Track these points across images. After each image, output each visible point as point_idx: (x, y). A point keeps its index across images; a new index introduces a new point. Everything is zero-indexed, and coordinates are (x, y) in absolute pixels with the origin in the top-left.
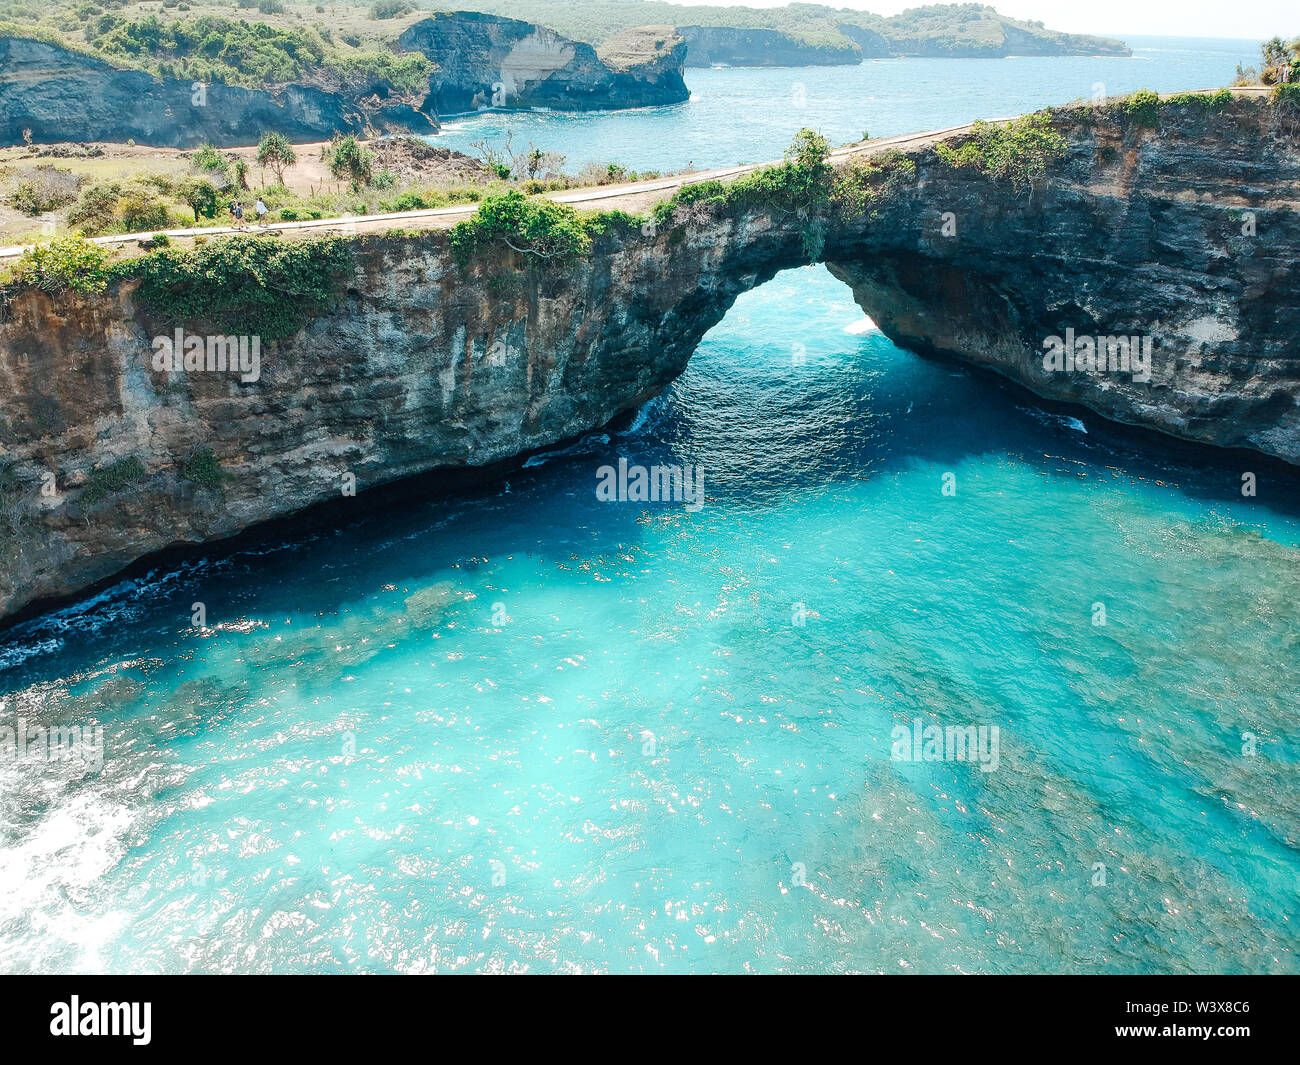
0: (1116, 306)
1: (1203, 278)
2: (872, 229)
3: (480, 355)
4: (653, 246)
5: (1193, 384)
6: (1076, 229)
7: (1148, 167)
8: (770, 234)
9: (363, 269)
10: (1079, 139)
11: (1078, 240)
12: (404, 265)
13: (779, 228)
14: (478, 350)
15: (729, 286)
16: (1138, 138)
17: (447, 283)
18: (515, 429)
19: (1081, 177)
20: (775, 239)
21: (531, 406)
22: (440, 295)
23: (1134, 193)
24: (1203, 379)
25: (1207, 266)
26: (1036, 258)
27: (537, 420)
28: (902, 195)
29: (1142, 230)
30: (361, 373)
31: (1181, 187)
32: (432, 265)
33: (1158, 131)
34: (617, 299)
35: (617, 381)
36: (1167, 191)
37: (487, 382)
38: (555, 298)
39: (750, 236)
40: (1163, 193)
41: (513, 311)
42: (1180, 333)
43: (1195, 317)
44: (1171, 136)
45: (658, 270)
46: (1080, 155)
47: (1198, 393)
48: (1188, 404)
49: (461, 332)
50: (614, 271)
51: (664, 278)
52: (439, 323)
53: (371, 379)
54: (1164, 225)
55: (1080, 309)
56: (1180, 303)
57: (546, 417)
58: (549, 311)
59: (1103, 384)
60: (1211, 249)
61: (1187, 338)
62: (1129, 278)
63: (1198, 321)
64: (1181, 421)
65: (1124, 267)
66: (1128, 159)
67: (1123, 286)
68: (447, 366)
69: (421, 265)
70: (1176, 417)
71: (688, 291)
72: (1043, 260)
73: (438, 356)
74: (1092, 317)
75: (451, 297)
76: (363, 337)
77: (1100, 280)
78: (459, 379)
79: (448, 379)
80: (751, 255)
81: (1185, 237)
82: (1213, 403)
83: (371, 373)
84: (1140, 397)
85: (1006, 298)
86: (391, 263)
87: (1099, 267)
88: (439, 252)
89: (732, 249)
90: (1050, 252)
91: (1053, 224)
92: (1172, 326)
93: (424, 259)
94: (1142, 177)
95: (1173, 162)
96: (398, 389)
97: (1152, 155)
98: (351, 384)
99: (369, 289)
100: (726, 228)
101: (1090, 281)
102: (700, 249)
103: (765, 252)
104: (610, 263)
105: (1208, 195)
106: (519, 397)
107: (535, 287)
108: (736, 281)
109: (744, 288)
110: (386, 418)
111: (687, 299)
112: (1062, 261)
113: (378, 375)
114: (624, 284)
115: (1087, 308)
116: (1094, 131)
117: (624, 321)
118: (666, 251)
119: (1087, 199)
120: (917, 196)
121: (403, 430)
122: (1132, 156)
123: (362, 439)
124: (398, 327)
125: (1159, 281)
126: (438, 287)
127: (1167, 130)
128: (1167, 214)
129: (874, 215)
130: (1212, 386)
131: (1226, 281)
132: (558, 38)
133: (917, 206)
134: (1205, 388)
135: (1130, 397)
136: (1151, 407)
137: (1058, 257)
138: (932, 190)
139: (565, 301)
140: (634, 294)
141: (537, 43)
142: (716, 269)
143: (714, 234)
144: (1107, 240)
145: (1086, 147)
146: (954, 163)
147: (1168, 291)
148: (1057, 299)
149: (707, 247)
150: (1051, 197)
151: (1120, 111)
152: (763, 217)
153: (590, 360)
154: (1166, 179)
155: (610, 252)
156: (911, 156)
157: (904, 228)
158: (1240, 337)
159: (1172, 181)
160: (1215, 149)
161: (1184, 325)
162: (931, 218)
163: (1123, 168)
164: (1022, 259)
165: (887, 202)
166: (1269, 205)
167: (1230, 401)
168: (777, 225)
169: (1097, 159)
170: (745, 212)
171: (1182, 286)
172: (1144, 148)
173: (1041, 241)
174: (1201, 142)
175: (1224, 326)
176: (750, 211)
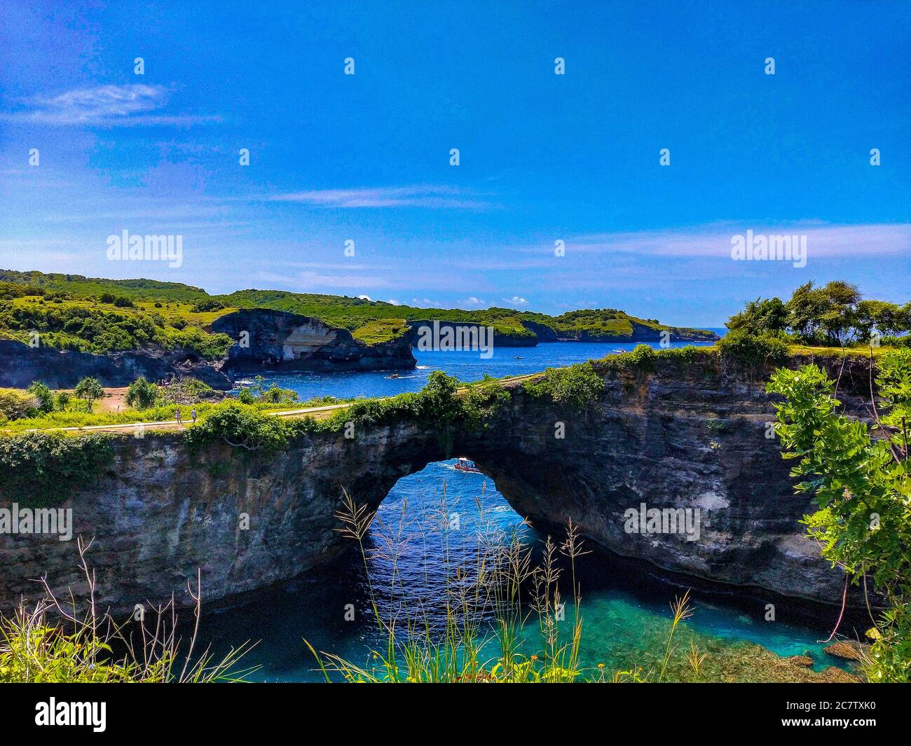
0: (652, 486)
1: (701, 466)
2: (487, 435)
3: (200, 519)
4: (333, 444)
5: (709, 539)
6: (619, 436)
7: (654, 395)
8: (417, 437)
9: (119, 458)
10: (610, 378)
11: (620, 443)
12: (150, 455)
13: (423, 433)
14: (199, 515)
15: (391, 472)
16: (645, 378)
17: (179, 466)
18: (223, 577)
19: (616, 403)
20: (420, 440)
21: (236, 559)
22: (174, 475)
23: (650, 411)
24: (714, 535)
25: (701, 458)
26: (598, 454)
27: (241, 571)
28: (504, 413)
29: (660, 436)
30: (108, 532)
31: (676, 408)
32: (171, 455)
33: (656, 374)
34: (306, 480)
35: (306, 541)
36: (668, 411)
37: (204, 540)
38: (259, 478)
39: (403, 438)
40: (666, 412)
41: (227, 487)
42: (694, 503)
43: (701, 492)
44: (664, 377)
45: (336, 459)
46: (612, 389)
47: (713, 547)
48: (707, 554)
49: (187, 502)
50: (305, 460)
51: (342, 465)
52: (170, 495)
53: (116, 536)
54: (672, 433)
55: (630, 489)
56: (690, 484)
57: (248, 568)
58: (254, 488)
59: (654, 542)
60: (701, 447)
61: (699, 506)
62: (656, 467)
63: (704, 495)
64: (705, 566)
65: (652, 460)
66: (642, 391)
67: (653, 472)
68: (174, 527)
69: (162, 455)
70: (701, 563)
71: (359, 474)
72: (602, 456)
73: (168, 520)
74: (638, 495)
75: (182, 477)
76: (114, 505)
77: (639, 469)
78: (182, 538)
79: (174, 537)
80: (405, 450)
81: (685, 440)
82: (724, 552)
83: (116, 532)
84: (678, 551)
85: (584, 483)
86: (141, 454)
87: (636, 460)
88: (176, 446)
89: (390, 446)
90: (605, 451)
91: (603, 432)
92: (688, 498)
93: (165, 451)
94: (652, 402)
95: (668, 392)
96: (135, 544)
97: (655, 388)
98: (100, 540)
99: (123, 471)
100: (386, 432)
101: (633, 470)
102: (367, 446)
103: (415, 449)
104: (303, 454)
105: (693, 412)
106: (228, 552)
107: (245, 471)
108: (396, 468)
109: (402, 474)
110: (123, 566)
111: (358, 480)
112: (612, 456)
113: (121, 534)
114: (312, 469)
115: (634, 488)
116: (618, 374)
117: (311, 496)
118: (343, 447)
119: (623, 417)
120: (515, 414)
121: (134, 576)
122: (644, 389)
123: (102, 583)
124: (140, 498)
125: (676, 469)
126: (173, 470)
127: (661, 373)
128: (672, 425)
129: (486, 425)
130: (721, 540)
131: (714, 468)
132: (325, 326)
133: (515, 420)
134: (716, 542)
135: (672, 551)
136: (686, 558)
137: (610, 454)
138: (524, 411)
139: (267, 481)
140: (319, 477)
141: (311, 329)
142: (379, 460)
143: (377, 436)
144: (638, 442)
145: (616, 384)
146: (536, 394)
147: (681, 475)
148: (615, 483)
149: (373, 446)
150: (599, 415)
151: (631, 361)
152: (411, 426)
153: (285, 524)
154: (667, 403)
155: (302, 447)
156: (507, 389)
157: (509, 435)
158: (731, 505)
159: (670, 404)
160: (692, 384)
161: (695, 498)
162: (526, 429)
163: (640, 397)
164: (588, 456)
165: (495, 417)
166: (731, 416)
167: (734, 551)
168: (420, 431)
169: (623, 391)
170: (399, 422)
171: (690, 472)
172: (650, 384)
173: (598, 443)
174: (683, 380)
175: (720, 498)
176: (402, 422)
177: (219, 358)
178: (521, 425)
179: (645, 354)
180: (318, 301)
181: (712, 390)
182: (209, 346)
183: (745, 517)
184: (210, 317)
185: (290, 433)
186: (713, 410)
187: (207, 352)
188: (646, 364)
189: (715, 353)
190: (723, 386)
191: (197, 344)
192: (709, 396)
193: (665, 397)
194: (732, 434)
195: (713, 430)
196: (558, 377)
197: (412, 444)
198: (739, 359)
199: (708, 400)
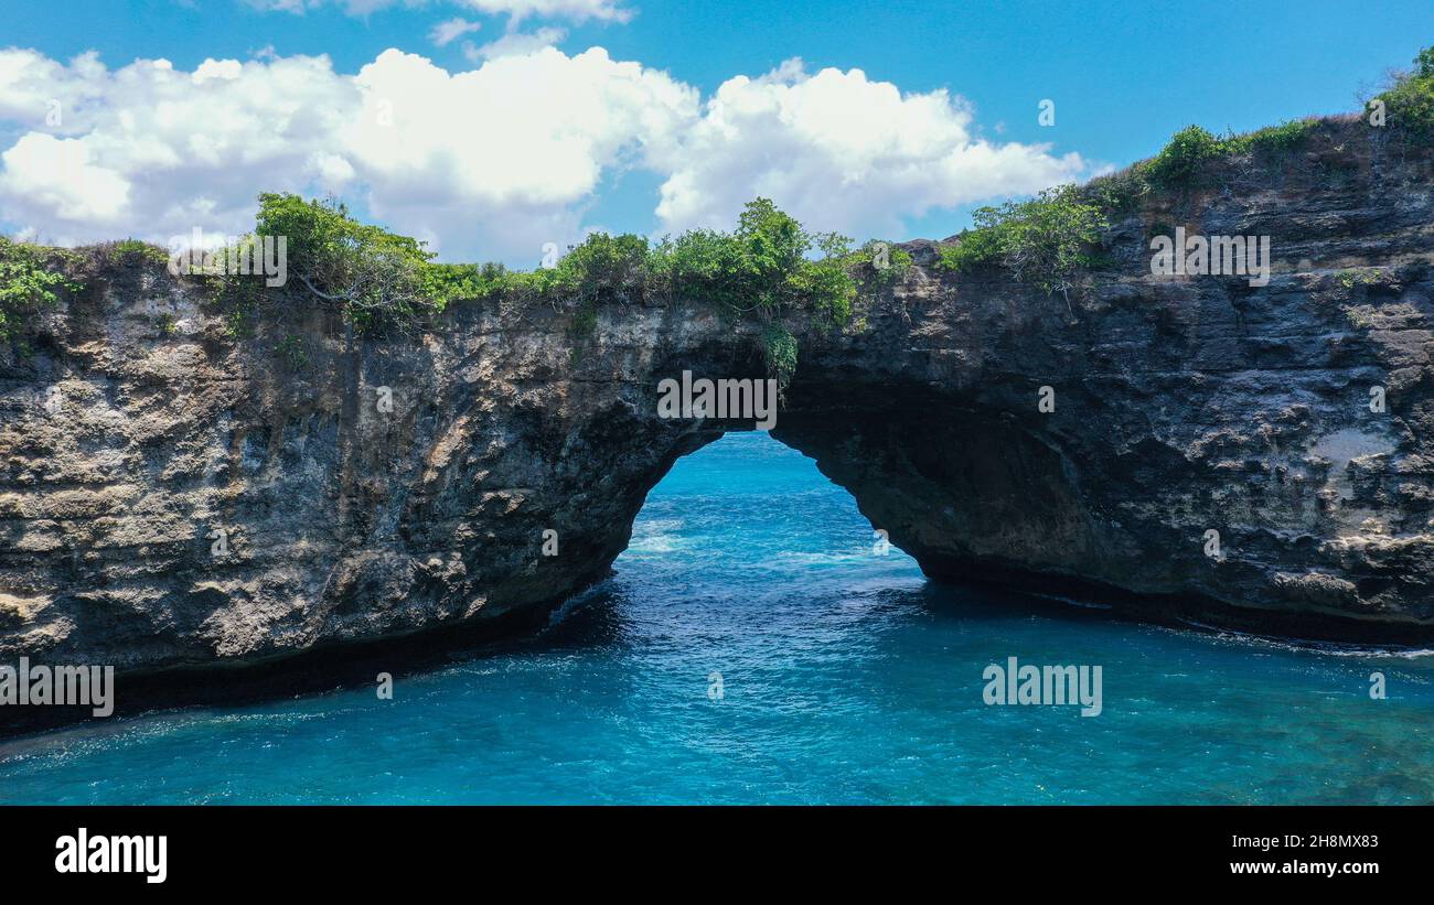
1: (1324, 376)
2: (862, 345)
3: (256, 465)
5: (1348, 527)
6: (1136, 337)
8: (717, 337)
10: (1117, 217)
11: (1141, 350)
12: (138, 308)
13: (730, 331)
16: (1195, 204)
17: (208, 343)
18: (312, 600)
19: (1130, 267)
20: (728, 343)
21: (341, 564)
22: (196, 361)
24: (1362, 517)
25: (1325, 358)
26: (1089, 381)
27: (352, 591)
29: (1226, 326)
30: (39, 475)
32: (186, 312)
33: (1219, 191)
34: (489, 406)
39: (690, 339)
41: (317, 400)
42: (1313, 456)
43: (1327, 431)
44: (1238, 194)
45: (553, 367)
46: (1122, 239)
47: (1361, 541)
48: (1351, 558)
49: (225, 424)
51: (564, 381)
53: (56, 485)
54: (1255, 316)
55: (1162, 445)
56: (1302, 415)
57: (367, 586)
58: (377, 408)
60: (1327, 332)
61: (1323, 461)
62: (1221, 393)
63: (1334, 436)
65: (1213, 378)
67: (1214, 403)
68: (196, 476)
69: (167, 311)
70: (1337, 581)
71: (600, 404)
72: (1101, 384)
73: (182, 458)
74: (1182, 454)
77: (1183, 402)
82: (1387, 553)
83: (58, 476)
84: (1274, 563)
85: (1058, 449)
87: (1176, 382)
88: (200, 293)
89: (666, 355)
90: (1106, 371)
91: (1102, 332)
92: (1297, 448)
93: (173, 302)
96: (104, 506)
97: (1217, 222)
99: (74, 339)
100: (655, 322)
101: (1169, 405)
102: (616, 348)
105: (1304, 262)
106: (321, 547)
107: (356, 368)
111: (600, 418)
112: (1125, 378)
113: (71, 481)
114: (500, 384)
115: (1171, 443)
116: (1135, 205)
119: (1146, 293)
120: (918, 305)
122: (1191, 229)
124: (116, 405)
125: (1264, 391)
126: (193, 346)
127: (1229, 188)
128: (1253, 299)
129: (860, 323)
130: (1379, 527)
133: (919, 319)
134: (1368, 531)
135: (1260, 565)
137: (1120, 377)
138: (937, 298)
139: (405, 397)
140: (517, 401)
143: (637, 327)
144: (1180, 342)
145: (1129, 227)
147: (1279, 402)
148: (1128, 436)
149: (626, 348)
150: (1093, 295)
152: (707, 316)
153: (446, 499)
157: (906, 349)
158: (1401, 448)
160: (1302, 202)
161: (1314, 444)
162: (939, 335)
165: (876, 306)
166: (1394, 261)
167: (1410, 547)
168: (725, 326)
170: (683, 304)
171: (1299, 392)
172: (1206, 216)
173: (1091, 357)
174: (1282, 195)
175: (1373, 436)
176: (687, 304)
181: (1347, 207)
186: (1351, 252)
190: (1372, 196)
192: (1341, 223)
194: (1396, 296)
195: (1355, 290)
197: (708, 355)
199: (1338, 231)
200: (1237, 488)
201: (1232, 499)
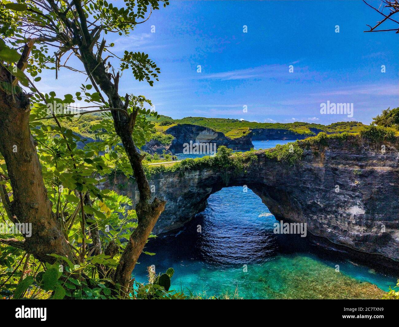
0: (327, 202)
1: (351, 193)
2: (247, 176)
4: (173, 177)
5: (354, 229)
6: (311, 177)
7: (328, 157)
8: (212, 175)
10: (307, 149)
11: (312, 181)
15: (202, 191)
16: (324, 149)
17: (106, 185)
19: (310, 161)
20: (214, 177)
23: (326, 165)
24: (357, 227)
25: (351, 189)
26: (301, 186)
28: (255, 166)
29: (331, 177)
31: (339, 164)
33: (329, 146)
34: (161, 193)
36: (335, 165)
39: (206, 176)
40: (334, 165)
41: (126, 194)
42: (347, 211)
43: (351, 206)
44: (333, 148)
45: (175, 184)
46: (308, 154)
47: (356, 233)
48: (353, 237)
50: (161, 184)
51: (178, 187)
54: (337, 176)
55: (317, 203)
56: (345, 202)
59: (329, 230)
60: (351, 183)
61: (349, 213)
62: (329, 193)
63: (353, 207)
64: (352, 243)
65: (327, 190)
67: (328, 195)
70: (350, 241)
71: (186, 191)
72: (304, 187)
74: (321, 206)
77: (321, 194)
80: (207, 182)
81: (343, 180)
82: (362, 237)
84: (340, 234)
85: (296, 200)
87: (320, 189)
88: (104, 176)
89: (200, 181)
90: (305, 184)
91: (303, 176)
92: (344, 209)
94: (327, 161)
95: (334, 156)
97: (328, 154)
100: (198, 173)
101: (318, 194)
102: (189, 179)
103: (212, 181)
104: (159, 181)
105: (347, 166)
107: (134, 187)
108: (204, 190)
111: (185, 194)
112: (308, 187)
114: (164, 188)
115: (319, 203)
116: (311, 147)
118: (178, 179)
119: (313, 168)
120: (261, 166)
122: (323, 154)
125: (339, 194)
127: (331, 146)
128: (337, 172)
129: (245, 171)
130: (361, 230)
131: (357, 194)
132: (213, 131)
133: (261, 169)
134: (358, 231)
135: (337, 234)
136: (344, 238)
137: (307, 186)
138: (265, 165)
140: (168, 191)
141: (207, 132)
142: (195, 185)
143: (193, 175)
144: (320, 181)
145: (309, 152)
146: (271, 157)
147: (342, 197)
148: (310, 200)
149: (192, 179)
150: (302, 167)
151: (316, 141)
152: (210, 171)
154: (334, 161)
155: (159, 178)
156: (256, 154)
157: (258, 176)
158: (366, 213)
159: (336, 162)
160: (347, 151)
161: (348, 209)
162: (266, 173)
163: (321, 158)
164: (297, 187)
165: (250, 168)
166: (367, 168)
167: (367, 236)
168: (214, 173)
169: (313, 156)
170: (204, 169)
171: (346, 196)
172: (326, 152)
173: (301, 181)
174: (342, 150)
175: (360, 209)
176: (205, 169)
177: (168, 145)
178: (264, 172)
179: (322, 137)
180: (217, 121)
181: (357, 154)
182: (164, 140)
183: (373, 220)
184: (166, 128)
185: (153, 172)
186: (357, 165)
187: (163, 142)
188: (323, 142)
189: (358, 135)
190: (362, 152)
191: (159, 139)
192: (355, 158)
193: (333, 158)
194: (366, 177)
195: (356, 175)
196: (281, 149)
197: (210, 179)
198: (370, 138)
199: (354, 160)
200: (333, 216)
201: (331, 218)
